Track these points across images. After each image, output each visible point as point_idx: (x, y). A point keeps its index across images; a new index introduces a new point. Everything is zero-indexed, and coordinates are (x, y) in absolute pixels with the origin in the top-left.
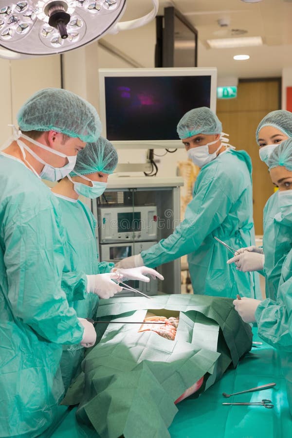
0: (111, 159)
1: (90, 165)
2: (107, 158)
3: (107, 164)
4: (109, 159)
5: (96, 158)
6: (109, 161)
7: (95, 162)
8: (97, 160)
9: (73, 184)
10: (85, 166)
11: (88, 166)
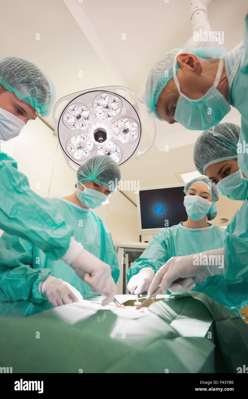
0: (104, 170)
3: (99, 174)
4: (102, 170)
7: (90, 171)
8: (91, 169)
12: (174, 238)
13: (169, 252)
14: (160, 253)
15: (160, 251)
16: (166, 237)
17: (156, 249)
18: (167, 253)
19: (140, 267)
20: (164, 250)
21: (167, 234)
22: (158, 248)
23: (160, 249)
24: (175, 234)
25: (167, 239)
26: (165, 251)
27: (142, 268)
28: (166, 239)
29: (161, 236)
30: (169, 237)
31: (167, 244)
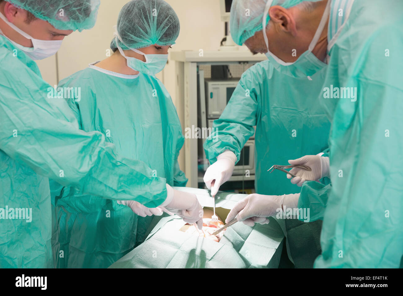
0: (167, 27)
1: (140, 37)
2: (162, 26)
3: (162, 34)
4: (164, 28)
5: (147, 27)
6: (165, 30)
7: (147, 33)
8: (148, 30)
9: (126, 60)
10: (135, 38)
11: (138, 39)
12: (269, 83)
13: (260, 103)
14: (248, 107)
15: (248, 105)
16: (257, 83)
17: (242, 102)
18: (258, 105)
19: (219, 151)
20: (253, 102)
21: (258, 76)
22: (245, 101)
23: (248, 102)
24: (270, 77)
25: (259, 86)
26: (254, 104)
27: (221, 153)
28: (256, 85)
29: (251, 80)
30: (261, 82)
31: (258, 93)
